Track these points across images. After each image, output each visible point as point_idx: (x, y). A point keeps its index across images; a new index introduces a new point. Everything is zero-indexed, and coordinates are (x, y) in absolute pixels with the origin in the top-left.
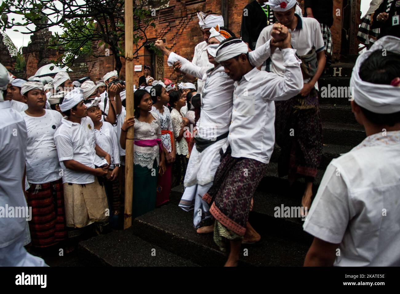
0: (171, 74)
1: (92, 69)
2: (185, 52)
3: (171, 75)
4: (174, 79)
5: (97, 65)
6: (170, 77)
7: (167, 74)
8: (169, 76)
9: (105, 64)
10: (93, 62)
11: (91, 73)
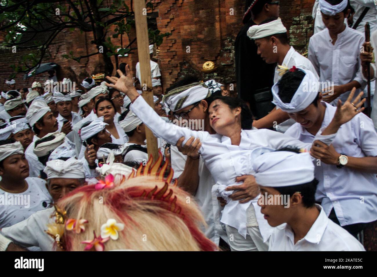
0: (169, 59)
1: (56, 54)
2: (189, 30)
3: (169, 61)
4: (174, 67)
5: (63, 49)
6: (169, 64)
7: (165, 60)
8: (167, 63)
9: (75, 48)
10: (57, 45)
11: (56, 59)
